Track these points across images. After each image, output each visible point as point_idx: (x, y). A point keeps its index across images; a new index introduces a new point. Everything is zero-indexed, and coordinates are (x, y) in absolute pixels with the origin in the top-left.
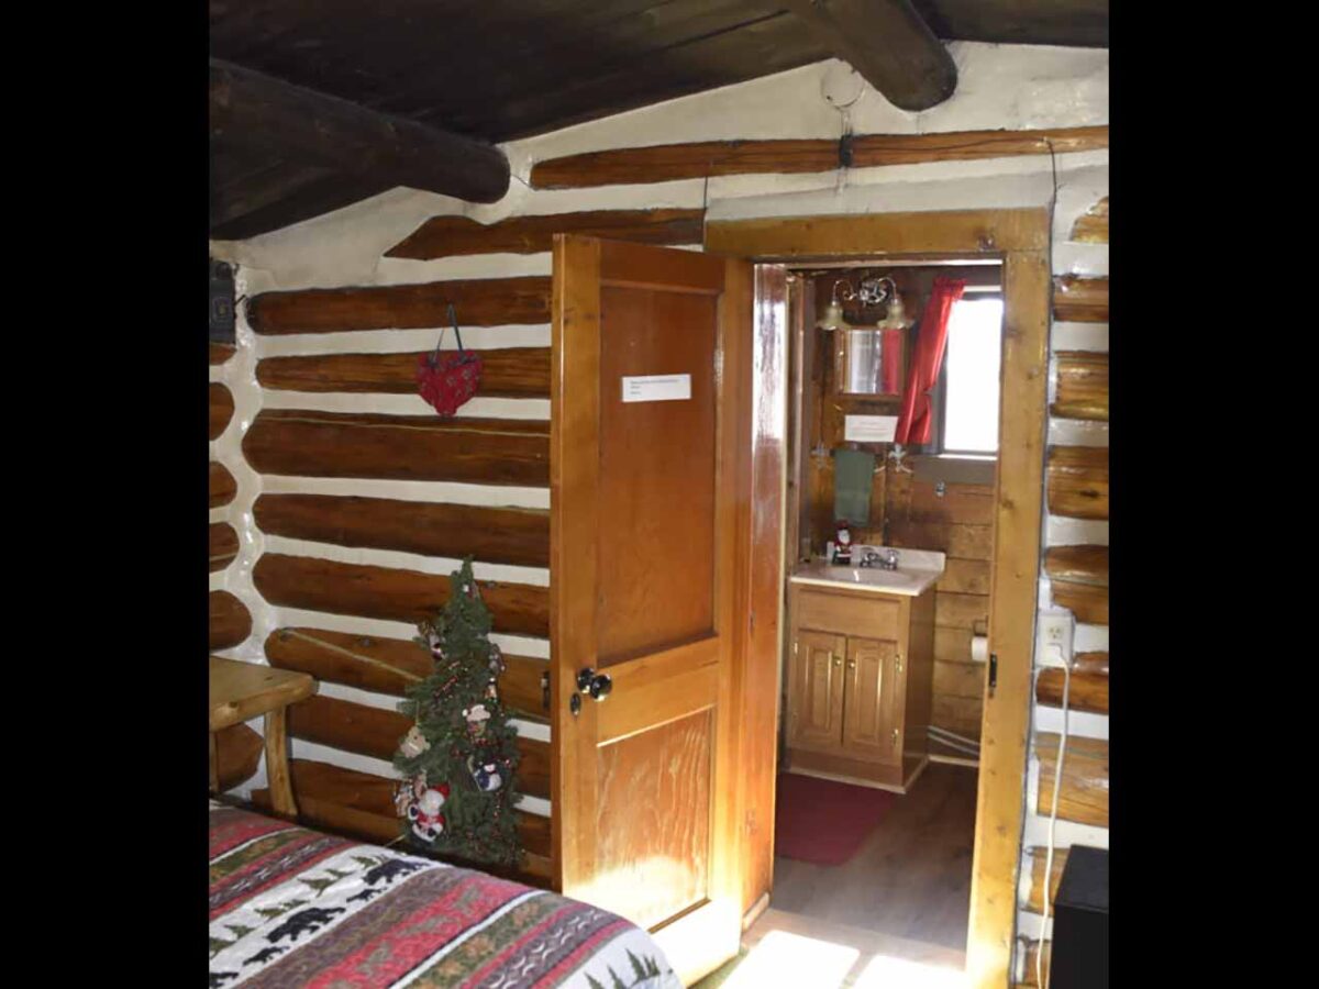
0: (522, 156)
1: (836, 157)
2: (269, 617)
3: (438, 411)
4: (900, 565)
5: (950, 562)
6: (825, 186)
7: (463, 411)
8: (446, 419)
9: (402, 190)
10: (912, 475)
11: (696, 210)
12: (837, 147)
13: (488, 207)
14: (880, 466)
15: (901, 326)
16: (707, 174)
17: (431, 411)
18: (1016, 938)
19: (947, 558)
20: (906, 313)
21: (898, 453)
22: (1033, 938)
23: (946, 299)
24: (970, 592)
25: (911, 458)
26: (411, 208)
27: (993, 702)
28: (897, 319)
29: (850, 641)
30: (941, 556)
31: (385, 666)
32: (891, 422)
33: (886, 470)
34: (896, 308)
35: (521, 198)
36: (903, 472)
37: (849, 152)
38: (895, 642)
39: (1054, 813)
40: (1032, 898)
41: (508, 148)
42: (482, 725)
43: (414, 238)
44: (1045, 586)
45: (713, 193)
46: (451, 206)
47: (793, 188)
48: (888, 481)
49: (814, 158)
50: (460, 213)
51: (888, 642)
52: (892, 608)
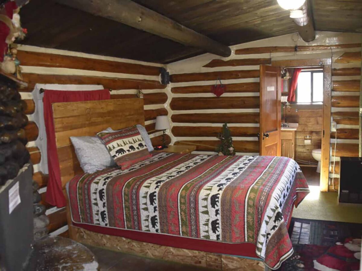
0: (233, 48)
1: (294, 50)
2: (175, 139)
3: (217, 96)
4: (289, 126)
5: (300, 125)
6: (292, 54)
7: (222, 96)
8: (218, 97)
9: (208, 53)
10: (291, 108)
11: (269, 59)
12: (294, 48)
13: (226, 58)
14: (284, 106)
15: (288, 78)
16: (271, 52)
17: (215, 96)
18: (329, 178)
19: (299, 124)
20: (290, 76)
21: (288, 104)
22: (331, 177)
23: (298, 72)
24: (303, 131)
25: (291, 104)
26: (209, 57)
27: (324, 138)
28: (288, 77)
29: (283, 140)
30: (298, 124)
31: (204, 145)
32: (287, 97)
33: (285, 108)
34: (288, 74)
35: (233, 56)
36: (289, 108)
37: (296, 49)
38: (292, 140)
39: (335, 156)
40: (331, 170)
41: (230, 47)
42: (233, 151)
43: (210, 63)
44: (332, 119)
45: (272, 56)
46: (217, 57)
47: (287, 55)
48: (286, 109)
49: (290, 50)
50: (220, 59)
51: (290, 140)
52: (291, 133)
